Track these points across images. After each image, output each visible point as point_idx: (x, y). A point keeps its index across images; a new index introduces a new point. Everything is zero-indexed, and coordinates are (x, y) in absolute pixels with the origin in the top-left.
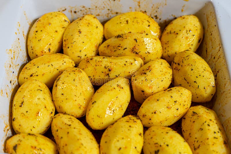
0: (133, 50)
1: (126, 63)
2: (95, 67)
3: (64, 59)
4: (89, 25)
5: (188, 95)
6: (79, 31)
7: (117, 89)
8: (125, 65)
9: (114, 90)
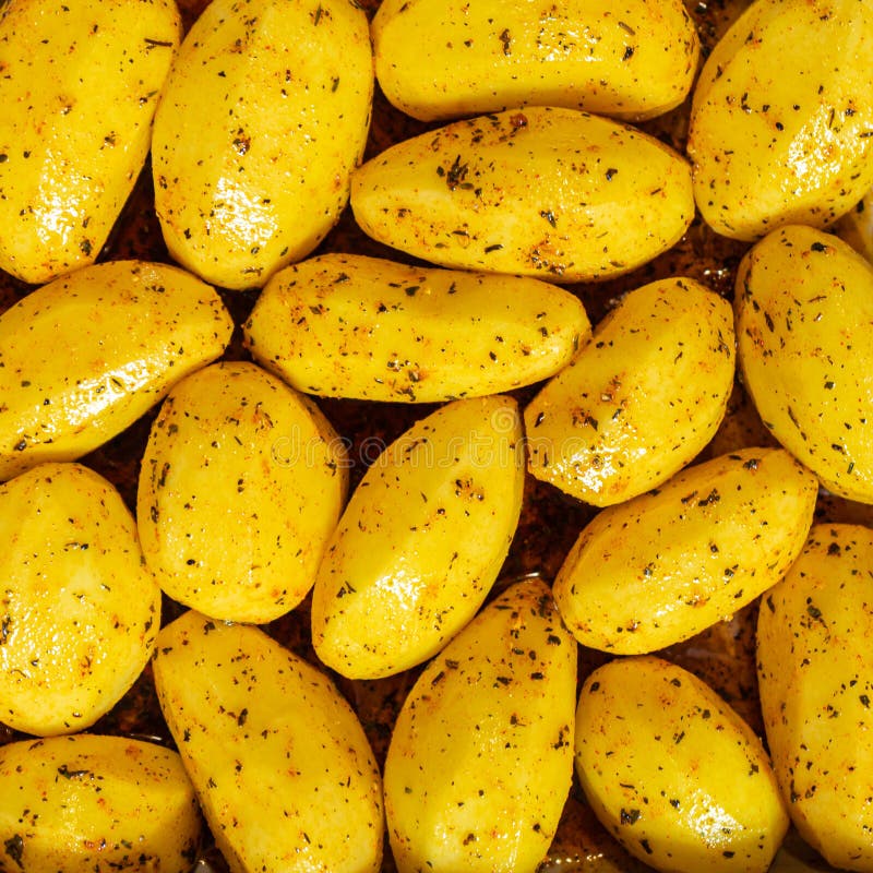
0: (534, 256)
1: (498, 349)
2: (338, 357)
3: (175, 333)
4: (288, 85)
5: (793, 524)
6: (237, 142)
7: (455, 505)
8: (493, 357)
9: (440, 523)
